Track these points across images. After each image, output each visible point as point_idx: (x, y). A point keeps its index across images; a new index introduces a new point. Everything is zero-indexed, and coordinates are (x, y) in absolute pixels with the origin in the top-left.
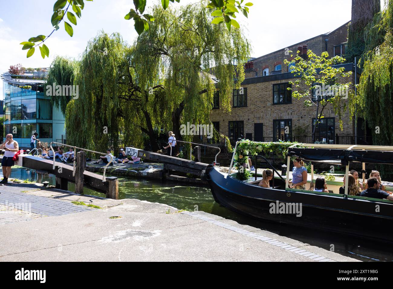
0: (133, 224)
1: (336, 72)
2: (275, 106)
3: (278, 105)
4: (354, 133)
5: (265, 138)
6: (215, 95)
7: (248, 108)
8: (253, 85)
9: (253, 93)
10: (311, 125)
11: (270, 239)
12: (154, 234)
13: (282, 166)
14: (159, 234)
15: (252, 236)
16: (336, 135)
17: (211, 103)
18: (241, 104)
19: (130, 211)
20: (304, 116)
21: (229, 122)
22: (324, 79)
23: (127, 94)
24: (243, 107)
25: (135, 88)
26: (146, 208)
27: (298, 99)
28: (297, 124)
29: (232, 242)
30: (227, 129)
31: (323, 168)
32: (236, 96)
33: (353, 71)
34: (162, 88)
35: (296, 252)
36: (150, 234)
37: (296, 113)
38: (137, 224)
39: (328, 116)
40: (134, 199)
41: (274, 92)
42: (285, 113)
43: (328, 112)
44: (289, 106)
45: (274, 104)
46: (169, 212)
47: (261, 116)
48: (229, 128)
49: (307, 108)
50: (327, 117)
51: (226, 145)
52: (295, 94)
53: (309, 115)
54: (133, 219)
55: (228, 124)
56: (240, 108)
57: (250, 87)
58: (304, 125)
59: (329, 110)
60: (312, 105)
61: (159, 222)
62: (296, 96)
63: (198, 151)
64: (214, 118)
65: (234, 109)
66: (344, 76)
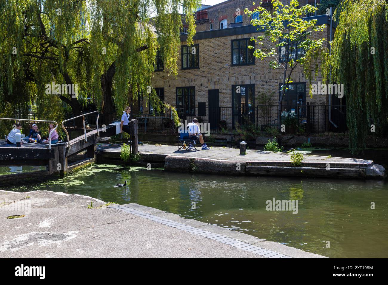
0: (40, 224)
1: (307, 25)
2: (234, 67)
3: (238, 67)
4: (328, 102)
5: (221, 109)
6: (158, 54)
7: (201, 70)
8: (206, 40)
9: (206, 50)
10: (278, 92)
11: (218, 235)
12: (68, 236)
13: (241, 143)
14: (75, 236)
15: (196, 233)
16: (306, 104)
17: (153, 64)
18: (192, 65)
19: (39, 207)
20: (269, 80)
21: (177, 88)
22: (293, 33)
23: (39, 50)
24: (194, 68)
25: (49, 42)
26: (61, 202)
27: (262, 59)
28: (261, 91)
29: (170, 241)
30: (174, 97)
31: (292, 144)
32: (186, 55)
33: (328, 25)
34: (88, 43)
35: (249, 250)
36: (62, 237)
37: (259, 77)
38: (45, 224)
39: (297, 80)
40: (46, 191)
41: (232, 49)
42: (246, 77)
43: (298, 76)
44: (251, 68)
45: (233, 65)
46: (92, 206)
47: (217, 80)
48: (177, 96)
49: (273, 71)
50: (296, 82)
51: (172, 118)
52: (257, 54)
53: (276, 79)
54: (40, 217)
55: (175, 91)
56: (191, 70)
57: (204, 43)
58: (269, 92)
59: (299, 73)
60: (279, 66)
61: (76, 220)
62: (258, 55)
63: (135, 125)
64: (157, 84)
65: (182, 71)
66: (316, 31)
